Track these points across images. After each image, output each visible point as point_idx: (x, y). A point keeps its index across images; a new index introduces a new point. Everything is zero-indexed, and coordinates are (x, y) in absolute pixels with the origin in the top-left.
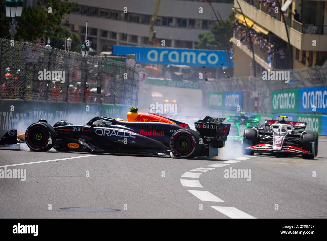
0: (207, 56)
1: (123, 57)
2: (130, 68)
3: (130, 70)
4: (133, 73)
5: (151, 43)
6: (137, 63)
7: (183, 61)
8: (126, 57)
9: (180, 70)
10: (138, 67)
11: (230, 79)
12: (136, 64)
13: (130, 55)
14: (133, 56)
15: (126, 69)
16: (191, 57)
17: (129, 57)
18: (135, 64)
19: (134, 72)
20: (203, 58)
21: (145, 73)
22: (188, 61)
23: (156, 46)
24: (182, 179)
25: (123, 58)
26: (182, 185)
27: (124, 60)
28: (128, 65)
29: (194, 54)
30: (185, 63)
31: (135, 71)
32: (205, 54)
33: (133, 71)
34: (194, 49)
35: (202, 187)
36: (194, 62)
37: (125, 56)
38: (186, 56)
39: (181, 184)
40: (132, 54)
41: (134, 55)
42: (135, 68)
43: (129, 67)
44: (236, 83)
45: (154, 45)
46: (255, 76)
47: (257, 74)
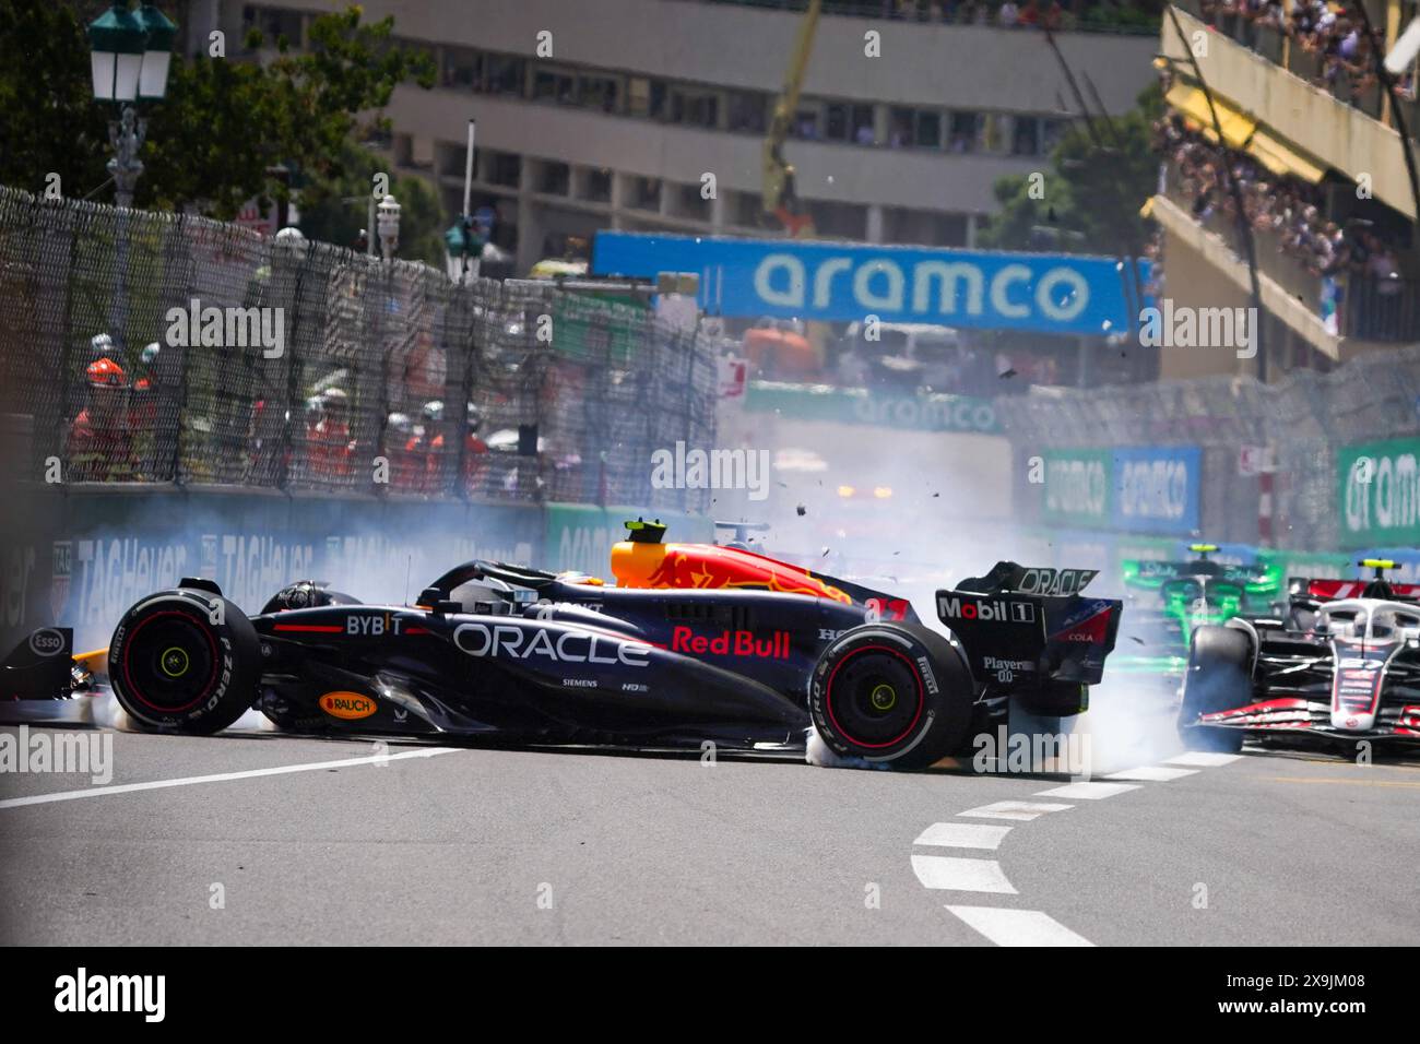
0: (1035, 281)
1: (641, 287)
2: (676, 337)
3: (673, 345)
4: (688, 360)
5: (773, 223)
6: (706, 313)
7: (921, 303)
8: (655, 288)
9: (911, 345)
10: (714, 332)
11: (1146, 388)
12: (703, 321)
13: (672, 274)
14: (688, 278)
15: (653, 342)
16: (962, 285)
17: (669, 287)
18: (699, 317)
19: (692, 359)
20: (1017, 292)
21: (746, 362)
22: (948, 304)
23: (795, 232)
24: (917, 853)
25: (643, 292)
26: (920, 884)
27: (644, 302)
28: (666, 322)
29: (974, 276)
30: (932, 316)
31: (696, 349)
32: (1024, 274)
33: (689, 354)
34: (972, 250)
35: (1014, 891)
36: (974, 307)
37: (648, 281)
38: (935, 283)
39: (915, 878)
40: (683, 274)
41: (694, 276)
42: (699, 335)
43: (667, 332)
44: (1170, 406)
45: (788, 231)
46: (1262, 376)
47: (1270, 366)
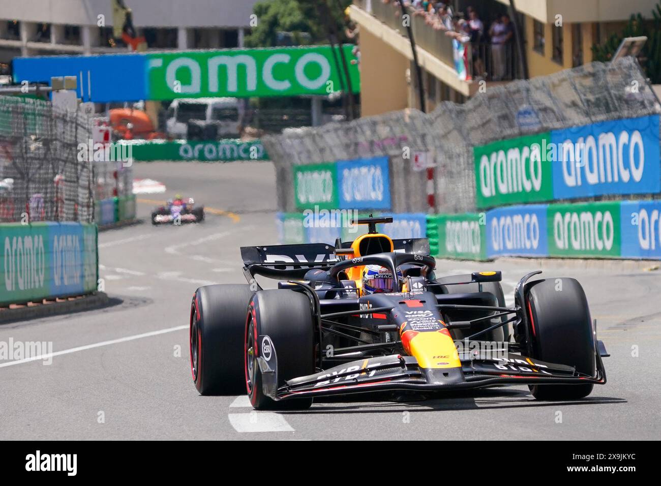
1: (43, 88)
2: (65, 115)
3: (65, 121)
4: (74, 130)
5: (121, 43)
6: (83, 100)
8: (50, 88)
9: (209, 112)
10: (88, 111)
11: (353, 123)
12: (82, 104)
13: (61, 78)
14: (70, 80)
15: (51, 120)
17: (59, 87)
18: (79, 103)
19: (76, 129)
21: (110, 129)
23: (135, 48)
24: (232, 412)
25: (44, 91)
26: (234, 430)
27: (47, 96)
28: (59, 108)
31: (79, 122)
33: (74, 125)
34: (243, 49)
35: (292, 430)
37: (47, 84)
39: (231, 427)
40: (66, 77)
41: (74, 77)
42: (80, 114)
43: (60, 114)
44: (368, 133)
45: (130, 47)
46: (423, 109)
47: (427, 102)
